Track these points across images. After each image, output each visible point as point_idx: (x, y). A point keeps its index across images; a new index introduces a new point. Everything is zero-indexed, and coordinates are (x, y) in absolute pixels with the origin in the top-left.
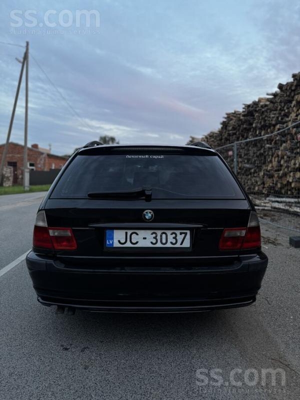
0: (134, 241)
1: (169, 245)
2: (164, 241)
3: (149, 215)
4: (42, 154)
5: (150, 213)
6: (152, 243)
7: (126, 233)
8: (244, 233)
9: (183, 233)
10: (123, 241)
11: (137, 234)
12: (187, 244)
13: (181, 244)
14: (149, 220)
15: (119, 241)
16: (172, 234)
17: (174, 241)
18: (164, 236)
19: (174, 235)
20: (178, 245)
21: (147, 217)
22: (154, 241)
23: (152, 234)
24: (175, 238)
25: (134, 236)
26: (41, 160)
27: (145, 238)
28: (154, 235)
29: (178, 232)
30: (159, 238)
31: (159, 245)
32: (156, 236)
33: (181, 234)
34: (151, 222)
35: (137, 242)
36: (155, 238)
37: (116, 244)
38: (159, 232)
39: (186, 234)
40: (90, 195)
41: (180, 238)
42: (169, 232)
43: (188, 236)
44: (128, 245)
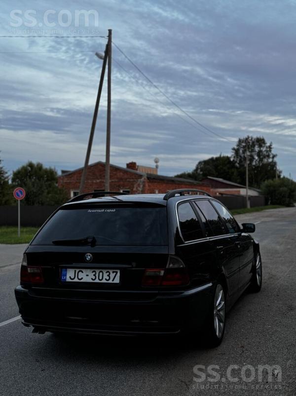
0: (80, 277)
1: (104, 281)
2: (101, 278)
3: (89, 257)
4: (141, 176)
5: (89, 255)
6: (92, 279)
7: (75, 271)
8: (162, 273)
9: (115, 272)
10: (72, 277)
11: (83, 272)
12: (117, 280)
13: (113, 280)
14: (89, 261)
15: (70, 277)
16: (107, 272)
17: (108, 278)
18: (101, 274)
19: (108, 274)
20: (110, 281)
21: (87, 259)
22: (94, 278)
23: (93, 272)
24: (109, 276)
25: (80, 273)
26: (139, 185)
27: (87, 275)
28: (94, 273)
29: (111, 271)
30: (97, 275)
31: (97, 281)
32: (96, 274)
33: (113, 272)
34: (90, 263)
35: (82, 278)
36: (95, 275)
37: (68, 280)
38: (98, 271)
39: (117, 272)
40: (53, 242)
41: (112, 275)
42: (105, 271)
43: (119, 274)
44: (76, 280)
